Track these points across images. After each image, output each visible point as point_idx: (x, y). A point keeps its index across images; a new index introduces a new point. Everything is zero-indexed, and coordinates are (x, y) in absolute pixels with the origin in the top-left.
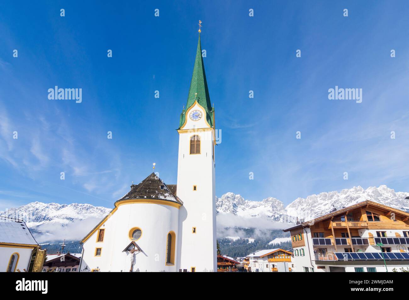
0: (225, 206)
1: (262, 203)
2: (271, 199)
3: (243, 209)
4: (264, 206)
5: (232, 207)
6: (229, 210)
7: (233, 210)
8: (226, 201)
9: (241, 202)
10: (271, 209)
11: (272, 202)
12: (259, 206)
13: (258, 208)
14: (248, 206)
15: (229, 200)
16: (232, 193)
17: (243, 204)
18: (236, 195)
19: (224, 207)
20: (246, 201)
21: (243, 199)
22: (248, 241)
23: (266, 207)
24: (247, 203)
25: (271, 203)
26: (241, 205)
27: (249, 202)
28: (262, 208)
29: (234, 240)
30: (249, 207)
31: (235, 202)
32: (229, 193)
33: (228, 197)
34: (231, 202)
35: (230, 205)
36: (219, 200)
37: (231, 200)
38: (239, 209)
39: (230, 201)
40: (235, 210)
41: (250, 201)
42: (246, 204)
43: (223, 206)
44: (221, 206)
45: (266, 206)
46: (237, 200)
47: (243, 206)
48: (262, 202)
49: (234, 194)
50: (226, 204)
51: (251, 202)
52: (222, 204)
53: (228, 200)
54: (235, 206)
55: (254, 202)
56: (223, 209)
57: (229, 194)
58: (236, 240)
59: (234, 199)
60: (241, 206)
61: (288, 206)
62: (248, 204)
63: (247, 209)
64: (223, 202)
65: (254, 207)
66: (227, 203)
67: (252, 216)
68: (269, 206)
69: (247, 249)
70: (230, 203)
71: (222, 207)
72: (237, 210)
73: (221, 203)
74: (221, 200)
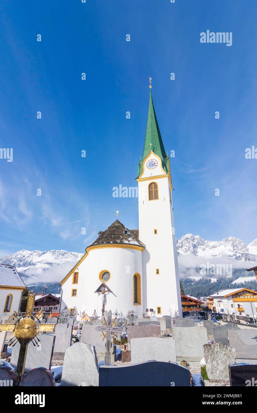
0: (185, 247)
1: (222, 243)
2: (230, 238)
3: (204, 250)
4: (224, 245)
5: (192, 248)
6: (189, 251)
7: (193, 250)
8: (186, 242)
9: (201, 242)
10: (232, 248)
11: (232, 241)
12: (219, 246)
13: (218, 247)
14: (208, 246)
15: (189, 241)
16: (191, 234)
17: (203, 245)
18: (195, 236)
19: (184, 248)
20: (206, 241)
21: (203, 240)
22: (210, 280)
23: (226, 246)
24: (207, 243)
25: (231, 242)
26: (201, 245)
27: (208, 242)
28: (222, 248)
29: (197, 280)
30: (209, 248)
31: (194, 243)
32: (188, 234)
33: (187, 239)
34: (190, 243)
35: (190, 246)
36: (179, 242)
37: (190, 241)
38: (199, 250)
39: (190, 242)
40: (195, 250)
41: (210, 241)
42: (206, 245)
43: (183, 247)
44: (182, 247)
45: (226, 245)
46: (197, 241)
47: (203, 247)
48: (222, 242)
49: (193, 236)
50: (186, 245)
51: (210, 242)
52: (182, 246)
53: (188, 242)
54: (195, 246)
55: (214, 242)
56: (183, 250)
57: (188, 235)
58: (198, 280)
59: (193, 240)
60: (201, 246)
61: (250, 245)
62: (208, 244)
63: (207, 249)
64: (183, 243)
65: (214, 247)
66: (187, 244)
67: (213, 256)
68: (230, 246)
69: (210, 289)
70: (190, 244)
71: (182, 249)
72: (198, 251)
73: (181, 245)
74: (181, 242)
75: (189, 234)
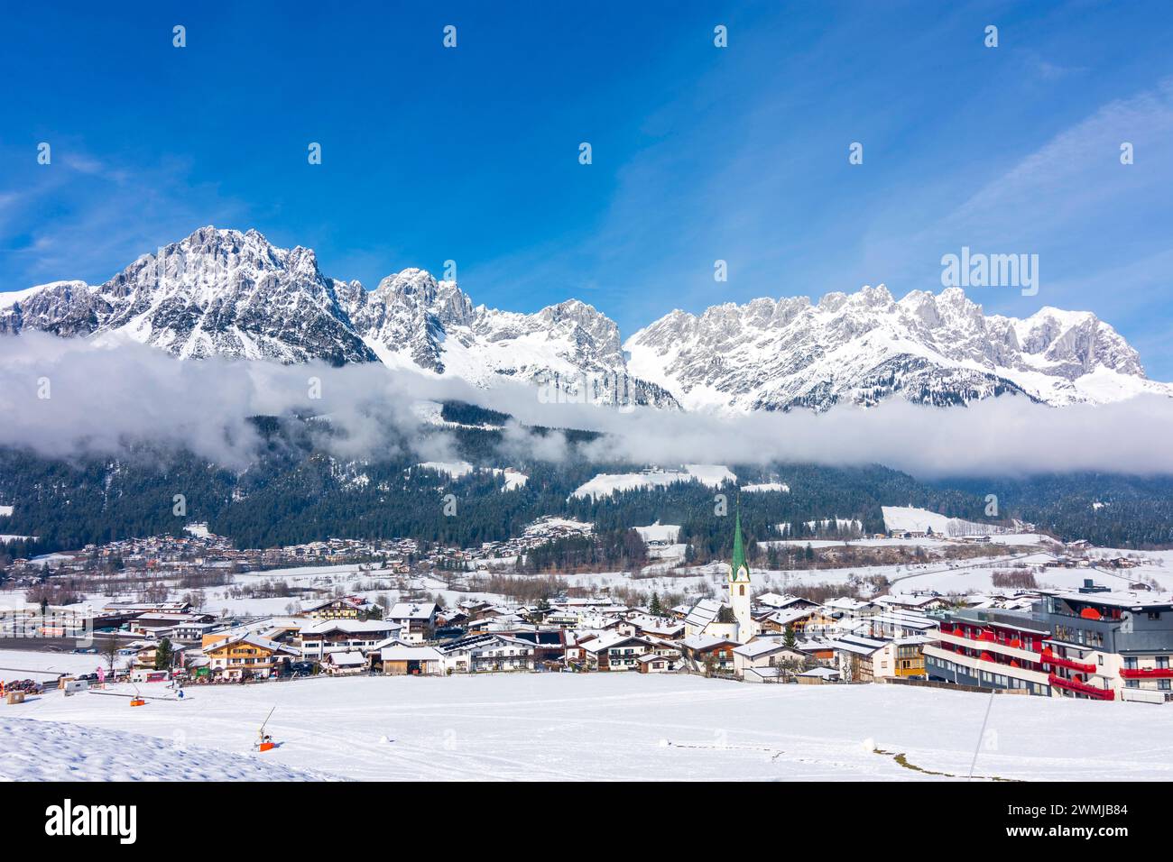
0: (394, 326)
1: (539, 322)
2: (573, 306)
3: (466, 342)
4: (546, 333)
5: (423, 332)
6: (408, 344)
7: (425, 342)
8: (400, 304)
9: (458, 311)
10: (572, 348)
11: (577, 319)
12: (527, 334)
13: (522, 339)
14: (485, 329)
15: (413, 302)
16: (424, 273)
17: (467, 322)
18: (441, 283)
19: (389, 327)
20: (480, 309)
21: (469, 301)
22: (502, 480)
23: (552, 338)
24: (483, 315)
25: (575, 324)
26: (459, 322)
27: (489, 312)
28: (538, 338)
29: (455, 476)
30: (489, 336)
31: (433, 311)
32: (412, 269)
33: (408, 290)
34: (418, 310)
35: (417, 321)
36: (371, 301)
37: (418, 302)
38: (450, 344)
39: (416, 306)
40: (434, 344)
41: (496, 310)
42: (477, 322)
43: (385, 325)
44: (379, 325)
45: (553, 333)
46: (443, 304)
47: (465, 329)
48: (538, 317)
49: (433, 278)
50: (398, 316)
51: (495, 314)
52: (382, 317)
53: (408, 303)
54: (435, 325)
55: (511, 315)
56: (386, 339)
57: (412, 276)
58: (460, 477)
59: (430, 299)
60: (456, 327)
61: (634, 338)
62: (485, 321)
63: (480, 339)
64: (389, 308)
65: (507, 335)
66: (402, 315)
67: (501, 372)
68: (567, 336)
69: (507, 513)
70: (415, 315)
71: (382, 330)
72: (444, 346)
73: (376, 314)
74: (379, 301)
75: (417, 270)
